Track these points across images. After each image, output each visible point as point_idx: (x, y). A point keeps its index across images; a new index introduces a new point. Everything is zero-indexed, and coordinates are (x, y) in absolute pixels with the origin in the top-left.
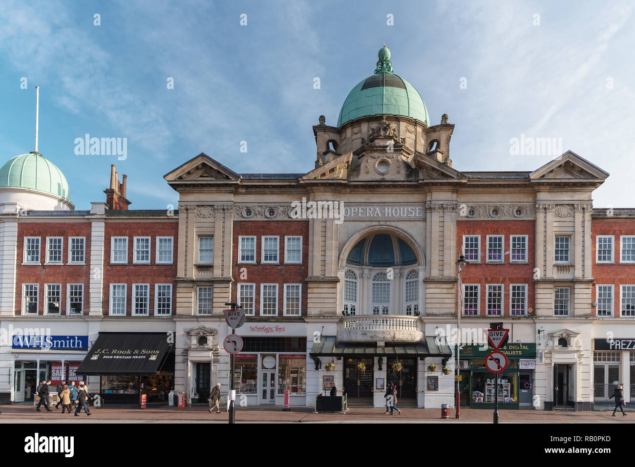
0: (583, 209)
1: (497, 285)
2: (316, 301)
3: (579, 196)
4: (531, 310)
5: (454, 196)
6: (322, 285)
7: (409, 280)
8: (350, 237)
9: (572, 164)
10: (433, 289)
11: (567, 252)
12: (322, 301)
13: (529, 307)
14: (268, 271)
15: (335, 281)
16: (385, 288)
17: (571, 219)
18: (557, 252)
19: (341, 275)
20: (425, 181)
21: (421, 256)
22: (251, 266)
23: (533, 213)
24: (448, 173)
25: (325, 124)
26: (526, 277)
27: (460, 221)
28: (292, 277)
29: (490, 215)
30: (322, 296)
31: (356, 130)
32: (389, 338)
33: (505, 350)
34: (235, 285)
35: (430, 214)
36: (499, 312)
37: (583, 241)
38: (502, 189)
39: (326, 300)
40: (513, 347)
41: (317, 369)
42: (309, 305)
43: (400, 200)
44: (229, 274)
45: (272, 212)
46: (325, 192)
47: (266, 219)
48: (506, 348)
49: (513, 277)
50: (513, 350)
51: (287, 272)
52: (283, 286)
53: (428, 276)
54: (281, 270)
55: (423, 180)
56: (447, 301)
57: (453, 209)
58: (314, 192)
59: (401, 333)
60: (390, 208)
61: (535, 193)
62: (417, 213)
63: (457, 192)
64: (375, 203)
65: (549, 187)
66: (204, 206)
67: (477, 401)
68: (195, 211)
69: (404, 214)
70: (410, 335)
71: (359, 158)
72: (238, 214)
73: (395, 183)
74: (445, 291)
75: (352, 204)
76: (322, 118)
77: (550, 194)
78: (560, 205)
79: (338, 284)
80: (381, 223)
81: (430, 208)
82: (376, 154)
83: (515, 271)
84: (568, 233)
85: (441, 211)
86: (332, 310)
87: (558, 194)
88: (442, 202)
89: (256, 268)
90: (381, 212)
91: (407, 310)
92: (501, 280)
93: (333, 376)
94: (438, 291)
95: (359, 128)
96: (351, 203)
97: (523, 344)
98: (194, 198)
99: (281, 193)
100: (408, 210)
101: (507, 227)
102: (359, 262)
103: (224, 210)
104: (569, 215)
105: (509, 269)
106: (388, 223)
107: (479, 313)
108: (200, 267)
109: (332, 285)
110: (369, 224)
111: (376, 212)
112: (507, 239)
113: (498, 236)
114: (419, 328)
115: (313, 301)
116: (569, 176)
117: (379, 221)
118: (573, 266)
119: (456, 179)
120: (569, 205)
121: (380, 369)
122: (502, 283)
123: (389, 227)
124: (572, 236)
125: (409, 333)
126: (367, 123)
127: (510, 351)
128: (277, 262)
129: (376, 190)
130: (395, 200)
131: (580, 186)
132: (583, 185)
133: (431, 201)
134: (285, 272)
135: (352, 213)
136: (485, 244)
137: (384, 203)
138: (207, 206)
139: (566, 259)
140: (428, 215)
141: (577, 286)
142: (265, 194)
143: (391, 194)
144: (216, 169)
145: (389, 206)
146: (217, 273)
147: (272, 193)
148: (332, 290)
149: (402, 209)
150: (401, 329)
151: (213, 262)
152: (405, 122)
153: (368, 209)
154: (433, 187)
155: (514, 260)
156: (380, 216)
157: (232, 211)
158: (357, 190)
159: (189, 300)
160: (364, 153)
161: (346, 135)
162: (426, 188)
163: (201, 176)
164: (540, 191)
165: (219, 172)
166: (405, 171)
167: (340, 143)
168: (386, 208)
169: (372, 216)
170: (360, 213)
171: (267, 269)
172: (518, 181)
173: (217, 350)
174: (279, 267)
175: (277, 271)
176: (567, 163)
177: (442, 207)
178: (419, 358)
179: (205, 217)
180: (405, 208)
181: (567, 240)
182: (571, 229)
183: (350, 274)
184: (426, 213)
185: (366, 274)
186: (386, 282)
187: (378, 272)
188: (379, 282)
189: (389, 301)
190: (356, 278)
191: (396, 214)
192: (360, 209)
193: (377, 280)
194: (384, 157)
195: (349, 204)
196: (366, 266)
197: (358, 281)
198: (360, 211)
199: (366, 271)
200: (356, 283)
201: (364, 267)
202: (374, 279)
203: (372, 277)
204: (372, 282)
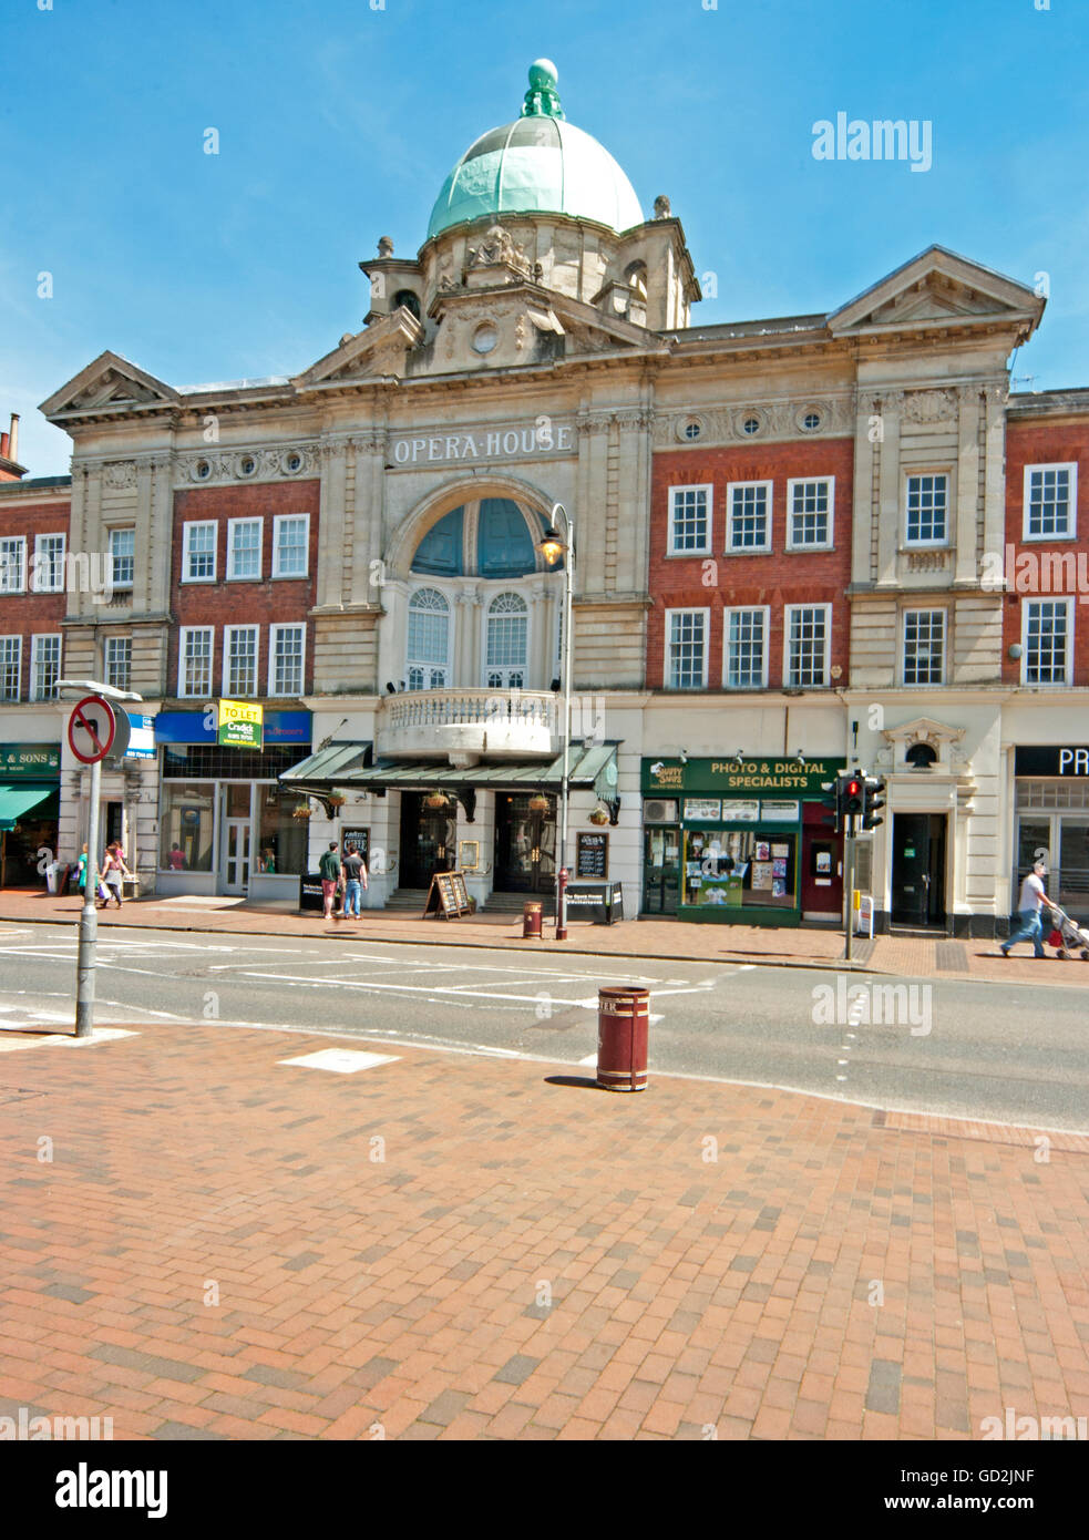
0: (983, 396)
1: (752, 609)
2: (333, 660)
3: (970, 364)
4: (838, 672)
5: (646, 392)
6: (344, 625)
10: (590, 625)
11: (940, 515)
12: (343, 660)
13: (833, 664)
14: (239, 597)
15: (373, 613)
16: (516, 629)
17: (951, 426)
18: (913, 516)
19: (394, 599)
20: (567, 361)
22: (207, 588)
23: (849, 420)
24: (628, 338)
26: (829, 585)
27: (660, 454)
28: (287, 608)
29: (736, 433)
30: (345, 649)
32: (475, 745)
33: (765, 776)
35: (586, 440)
36: (758, 678)
37: (982, 484)
39: (353, 660)
40: (787, 768)
41: (331, 817)
42: (318, 671)
44: (160, 605)
45: (248, 466)
46: (352, 409)
47: (236, 482)
48: (767, 771)
49: (793, 586)
50: (784, 775)
51: (276, 597)
52: (269, 630)
53: (579, 591)
54: (264, 594)
55: (563, 359)
56: (623, 653)
57: (642, 424)
58: (330, 412)
60: (498, 435)
61: (852, 366)
62: (560, 441)
63: (650, 382)
64: (465, 424)
65: (884, 345)
66: (117, 462)
68: (101, 475)
69: (528, 446)
72: (183, 476)
73: (504, 374)
74: (618, 629)
75: (415, 432)
77: (891, 365)
78: (920, 391)
79: (383, 620)
80: (476, 471)
81: (587, 428)
82: (469, 309)
83: (797, 573)
84: (943, 463)
85: (612, 431)
86: (367, 681)
87: (915, 362)
88: (613, 410)
89: (216, 592)
90: (477, 446)
92: (762, 595)
93: (366, 831)
94: (602, 628)
95: (449, 253)
96: (412, 429)
97: (809, 760)
98: (103, 445)
99: (268, 421)
100: (538, 435)
101: (782, 461)
103: (153, 467)
104: (942, 417)
105: (782, 568)
106: (493, 471)
107: (705, 680)
109: (367, 624)
110: (451, 475)
111: (467, 447)
112: (780, 491)
113: (755, 484)
115: (325, 661)
116: (943, 312)
117: (472, 468)
118: (951, 551)
119: (642, 348)
120: (942, 390)
121: (470, 819)
122: (764, 602)
123: (495, 480)
124: (953, 471)
126: (465, 240)
127: (779, 776)
128: (258, 575)
129: (466, 393)
130: (510, 414)
132: (979, 332)
133: (588, 409)
134: (272, 597)
135: (415, 453)
136: (722, 506)
137: (485, 424)
138: (124, 461)
139: (939, 534)
140: (583, 443)
141: (960, 605)
142: (235, 426)
143: (499, 400)
144: (136, 381)
145: (496, 429)
146: (138, 606)
147: (250, 423)
148: (370, 636)
149: (524, 433)
151: (133, 583)
152: (551, 225)
153: (448, 439)
154: (593, 376)
155: (797, 546)
156: (475, 455)
157: (171, 469)
158: (423, 397)
159: (88, 667)
160: (444, 311)
161: (429, 276)
162: (577, 379)
163: (113, 399)
164: (865, 361)
165: (139, 386)
166: (534, 344)
168: (490, 436)
169: (457, 456)
170: (431, 451)
171: (238, 593)
172: (803, 339)
174: (262, 588)
175: (256, 596)
176: (932, 277)
177: (614, 422)
179: (121, 485)
180: (534, 432)
181: (941, 483)
182: (951, 454)
184: (578, 439)
185: (469, 597)
186: (520, 615)
187: (502, 590)
188: (504, 615)
189: (523, 661)
190: (446, 607)
191: (511, 446)
192: (431, 441)
193: (499, 611)
194: (485, 313)
195: (409, 432)
196: (471, 575)
197: (453, 614)
198: (432, 446)
199: (470, 590)
200: (446, 618)
201: (462, 579)
202: (492, 609)
203: (487, 604)
204: (485, 615)
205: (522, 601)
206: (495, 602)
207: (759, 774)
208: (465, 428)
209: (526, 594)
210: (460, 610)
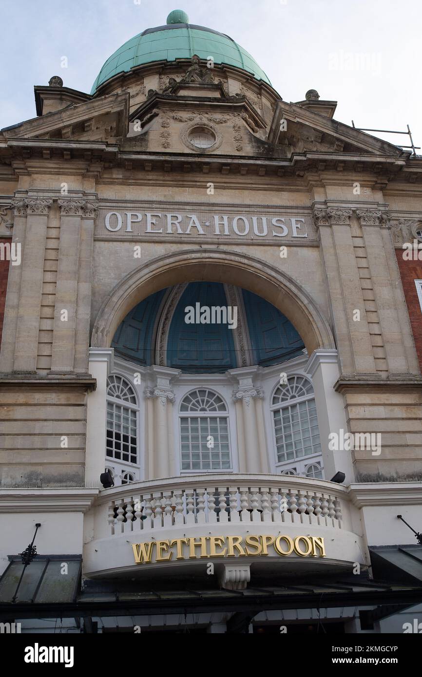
5: (379, 197)
6: (40, 397)
7: (279, 405)
8: (126, 277)
10: (367, 408)
15: (83, 385)
16: (214, 429)
19: (99, 371)
20: (309, 156)
21: (320, 324)
25: (62, 87)
27: (401, 250)
30: (38, 428)
35: (328, 230)
43: (248, 202)
46: (58, 174)
53: (347, 372)
55: (305, 154)
56: (411, 439)
57: (382, 221)
60: (225, 218)
62: (294, 230)
64: (188, 204)
69: (261, 230)
73: (236, 161)
75: (129, 205)
76: (56, 80)
79: (90, 395)
80: (204, 247)
81: (328, 217)
82: (184, 115)
85: (355, 224)
86: (72, 471)
88: (352, 206)
90: (203, 224)
94: (381, 412)
95: (139, 85)
96: (126, 201)
100: (269, 222)
102: (142, 356)
106: (223, 248)
109: (73, 398)
110: (175, 248)
111: (191, 224)
114: (345, 522)
117: (200, 244)
119: (380, 156)
123: (228, 257)
126: (157, 76)
129: (189, 177)
130: (236, 201)
133: (325, 203)
135: (129, 224)
137: (212, 207)
140: (324, 231)
143: (225, 187)
145: (222, 212)
148: (72, 413)
149: (255, 219)
153: (169, 216)
154: (327, 176)
156: (201, 232)
158: (140, 175)
160: (155, 110)
162: (311, 177)
166: (253, 147)
168: (216, 217)
169: (180, 231)
170: (149, 224)
177: (356, 217)
180: (264, 219)
183: (118, 386)
184: (318, 228)
185: (164, 392)
186: (218, 414)
187: (195, 386)
188: (199, 414)
189: (228, 465)
190: (134, 400)
191: (242, 229)
192: (149, 215)
193: (192, 410)
194: (202, 119)
195: (121, 204)
196: (163, 365)
197: (141, 407)
198: (149, 219)
199: (163, 383)
200: (134, 412)
201: (156, 368)
202: (183, 408)
203: (179, 401)
204: (176, 414)
205: (219, 400)
206: (186, 400)
208: (188, 207)
209: (225, 393)
210: (150, 403)
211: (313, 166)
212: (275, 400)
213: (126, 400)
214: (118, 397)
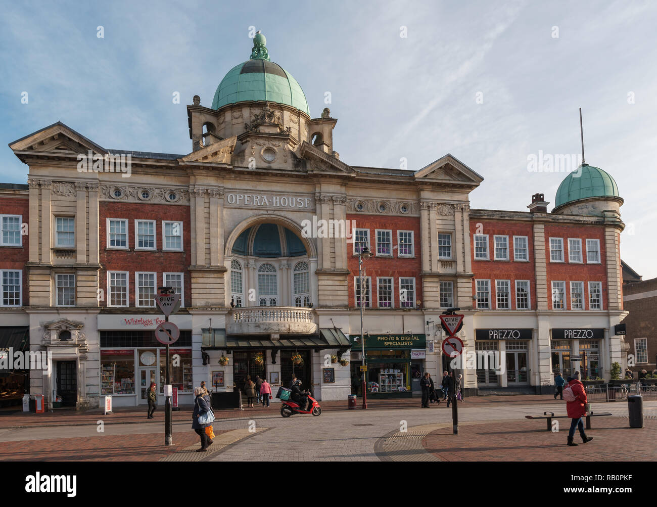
0: (462, 209)
1: (387, 278)
2: (201, 291)
3: (458, 197)
4: (419, 303)
5: (343, 190)
6: (207, 275)
7: (297, 272)
8: (237, 225)
9: (451, 167)
10: (326, 281)
11: (448, 248)
12: (208, 291)
13: (417, 300)
14: (144, 258)
15: (222, 271)
16: (271, 279)
17: (451, 217)
18: (440, 247)
19: (227, 264)
20: (315, 172)
21: (312, 247)
22: (123, 253)
23: (418, 211)
24: (338, 167)
25: (200, 104)
26: (414, 271)
27: (349, 214)
28: (172, 265)
29: (378, 210)
30: (208, 286)
31: (236, 114)
32: (284, 330)
33: (397, 341)
34: (103, 273)
36: (390, 304)
37: (463, 239)
38: (388, 186)
39: (213, 291)
40: (405, 338)
41: (205, 364)
42: (193, 296)
43: (288, 190)
44: (96, 259)
45: (146, 193)
46: (207, 176)
47: (140, 202)
48: (398, 339)
49: (401, 270)
50: (404, 341)
51: (166, 260)
52: (162, 275)
53: (320, 267)
55: (312, 171)
56: (339, 293)
57: (343, 202)
58: (194, 176)
59: (296, 325)
60: (278, 198)
61: (418, 192)
62: (306, 204)
63: (345, 185)
64: (262, 191)
65: (431, 186)
66: (61, 182)
67: (372, 391)
68: (51, 187)
69: (292, 204)
70: (305, 327)
71: (243, 144)
72: (105, 194)
73: (284, 172)
74: (337, 283)
75: (238, 191)
76: (197, 99)
77: (432, 193)
78: (441, 204)
79: (225, 273)
80: (269, 212)
81: (320, 200)
82: (261, 141)
83: (403, 266)
84: (450, 230)
85: (331, 203)
86: (221, 301)
87: (439, 193)
88: (331, 195)
89: (129, 254)
90: (269, 201)
91: (297, 302)
92: (390, 273)
93: (223, 371)
94: (330, 283)
95: (240, 113)
96: (236, 189)
97: (414, 335)
98: (47, 172)
99: (157, 174)
100: (296, 200)
101: (395, 222)
102: (244, 252)
103: (87, 188)
104: (449, 214)
105: (397, 263)
106: (276, 213)
107: (371, 305)
108: (58, 252)
109: (219, 275)
110: (257, 212)
111: (264, 201)
112: (395, 234)
113: (386, 231)
114: (313, 320)
115: (198, 291)
116: (448, 178)
117: (267, 210)
118: (455, 262)
119: (346, 172)
120: (449, 204)
121: (274, 362)
122: (391, 276)
123: (278, 217)
124: (453, 234)
125: (304, 325)
126: (249, 109)
127: (402, 341)
128: (155, 248)
129: (263, 177)
130: (283, 190)
131: (458, 188)
132: (462, 186)
133: (320, 193)
134: (164, 259)
135: (238, 200)
136: (374, 238)
137: (272, 192)
138: (66, 182)
139: (449, 255)
140: (318, 206)
141: (459, 280)
142: (137, 174)
143: (278, 183)
144: (77, 141)
145: (276, 195)
146: (81, 259)
147: (146, 174)
148: (219, 281)
149: (290, 198)
150: (296, 321)
151: (76, 246)
152: (289, 111)
153: (254, 196)
154: (322, 179)
155: (401, 255)
156: (268, 205)
157: (97, 190)
158: (242, 176)
159: (47, 289)
160: (248, 139)
161: (225, 118)
162: (315, 180)
163: (57, 148)
164: (424, 190)
165: (80, 145)
166: (292, 160)
167: (218, 126)
168: (274, 198)
169: (259, 204)
170: (246, 201)
171: (143, 256)
172: (404, 179)
173: (84, 345)
174: (157, 255)
175: (154, 258)
176: (447, 165)
177: (332, 200)
178: (314, 350)
179: (64, 194)
180: (294, 199)
181: (448, 238)
182: (452, 227)
183: (235, 263)
184: (316, 205)
185: (252, 265)
186: (273, 273)
187: (264, 262)
188: (265, 273)
189: (276, 293)
190: (240, 269)
191: (285, 203)
192: (246, 196)
193: (263, 272)
194: (268, 144)
195: (234, 191)
196: (251, 256)
197: (244, 271)
198: (246, 198)
199: (252, 262)
200: (241, 273)
201: (249, 257)
202: (260, 271)
203: (258, 268)
204: (257, 273)
205: (274, 267)
206: (261, 267)
207: (395, 340)
208: (262, 192)
209: (276, 265)
210: (247, 270)
211: (316, 176)
212: (295, 270)
213: (238, 269)
214: (234, 268)
